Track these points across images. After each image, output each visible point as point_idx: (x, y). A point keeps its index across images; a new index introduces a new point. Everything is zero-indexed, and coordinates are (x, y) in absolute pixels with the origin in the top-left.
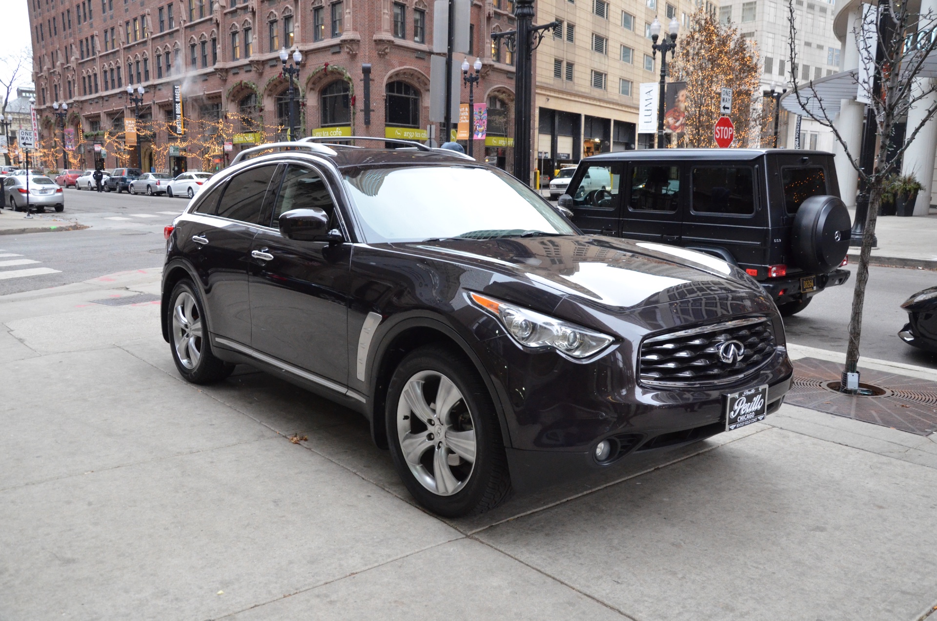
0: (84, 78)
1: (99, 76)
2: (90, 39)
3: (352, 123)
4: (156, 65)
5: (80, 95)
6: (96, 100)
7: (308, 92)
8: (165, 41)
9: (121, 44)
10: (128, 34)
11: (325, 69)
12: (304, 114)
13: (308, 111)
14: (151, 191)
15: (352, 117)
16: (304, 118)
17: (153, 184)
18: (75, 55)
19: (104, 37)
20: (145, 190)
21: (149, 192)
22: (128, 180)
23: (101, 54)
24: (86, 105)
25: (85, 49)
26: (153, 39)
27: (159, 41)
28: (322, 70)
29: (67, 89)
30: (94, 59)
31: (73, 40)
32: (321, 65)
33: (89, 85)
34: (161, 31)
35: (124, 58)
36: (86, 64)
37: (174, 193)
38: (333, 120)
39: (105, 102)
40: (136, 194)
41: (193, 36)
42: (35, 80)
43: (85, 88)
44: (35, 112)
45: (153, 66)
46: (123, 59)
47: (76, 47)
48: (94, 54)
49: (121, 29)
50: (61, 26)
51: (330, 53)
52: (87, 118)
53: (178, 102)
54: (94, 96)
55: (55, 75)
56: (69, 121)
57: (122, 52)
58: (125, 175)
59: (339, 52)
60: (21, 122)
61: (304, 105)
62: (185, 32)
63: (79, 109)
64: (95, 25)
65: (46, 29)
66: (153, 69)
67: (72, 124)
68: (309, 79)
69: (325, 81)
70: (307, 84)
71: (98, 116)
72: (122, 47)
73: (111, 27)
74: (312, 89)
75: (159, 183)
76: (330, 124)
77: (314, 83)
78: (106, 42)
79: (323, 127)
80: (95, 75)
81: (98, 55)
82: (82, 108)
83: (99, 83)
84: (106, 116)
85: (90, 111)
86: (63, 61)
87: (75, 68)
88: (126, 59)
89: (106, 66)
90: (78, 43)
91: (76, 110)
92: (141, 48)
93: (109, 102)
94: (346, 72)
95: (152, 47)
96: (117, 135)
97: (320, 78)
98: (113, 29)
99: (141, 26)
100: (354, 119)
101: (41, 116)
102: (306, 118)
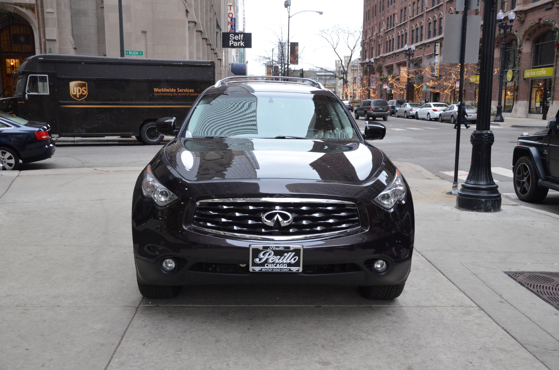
0: (387, 42)
1: (395, 40)
2: (392, 16)
3: (554, 64)
4: (427, 30)
5: (384, 53)
6: (392, 56)
7: (524, 42)
8: (434, 13)
9: (409, 17)
10: (413, 11)
11: (539, 23)
12: (519, 59)
13: (523, 57)
14: (407, 115)
15: (555, 60)
16: (519, 62)
17: (408, 110)
18: (384, 27)
19: (400, 13)
20: (403, 114)
21: (406, 116)
22: (395, 108)
23: (397, 26)
24: (387, 59)
25: (389, 23)
26: (427, 12)
27: (430, 14)
28: (536, 24)
29: (378, 49)
30: (393, 29)
31: (383, 18)
32: (536, 20)
33: (389, 46)
34: (433, 6)
35: (410, 26)
36: (389, 33)
37: (419, 116)
38: (541, 63)
39: (397, 56)
40: (398, 117)
41: (451, 8)
42: (362, 45)
43: (387, 48)
44: (360, 65)
45: (425, 31)
46: (409, 28)
47: (385, 22)
48: (394, 25)
49: (410, 7)
50: (379, 10)
51: (544, 9)
52: (387, 67)
53: (437, 55)
54: (391, 53)
55: (372, 41)
56: (377, 70)
57: (409, 23)
58: (395, 105)
59: (551, 8)
60: (354, 71)
61: (520, 52)
62: (446, 5)
63: (382, 62)
64: (396, 7)
65: (371, 13)
66: (425, 33)
67: (378, 72)
68: (526, 32)
69: (539, 32)
70: (524, 36)
71: (392, 66)
72: (409, 19)
73: (404, 7)
74: (527, 40)
75: (412, 110)
76: (539, 66)
77: (529, 35)
78: (401, 17)
79: (533, 68)
80: (393, 39)
81: (396, 26)
82: (384, 61)
83: (395, 45)
84: (396, 65)
85: (389, 63)
86: (377, 32)
87: (383, 35)
88: (411, 27)
89: (400, 33)
90: (386, 19)
91: (381, 63)
92: (419, 19)
93: (399, 56)
94: (555, 23)
95: (426, 18)
96: (396, 78)
97: (535, 30)
98: (405, 8)
99: (421, 3)
100: (557, 61)
101: (363, 67)
102: (521, 62)
